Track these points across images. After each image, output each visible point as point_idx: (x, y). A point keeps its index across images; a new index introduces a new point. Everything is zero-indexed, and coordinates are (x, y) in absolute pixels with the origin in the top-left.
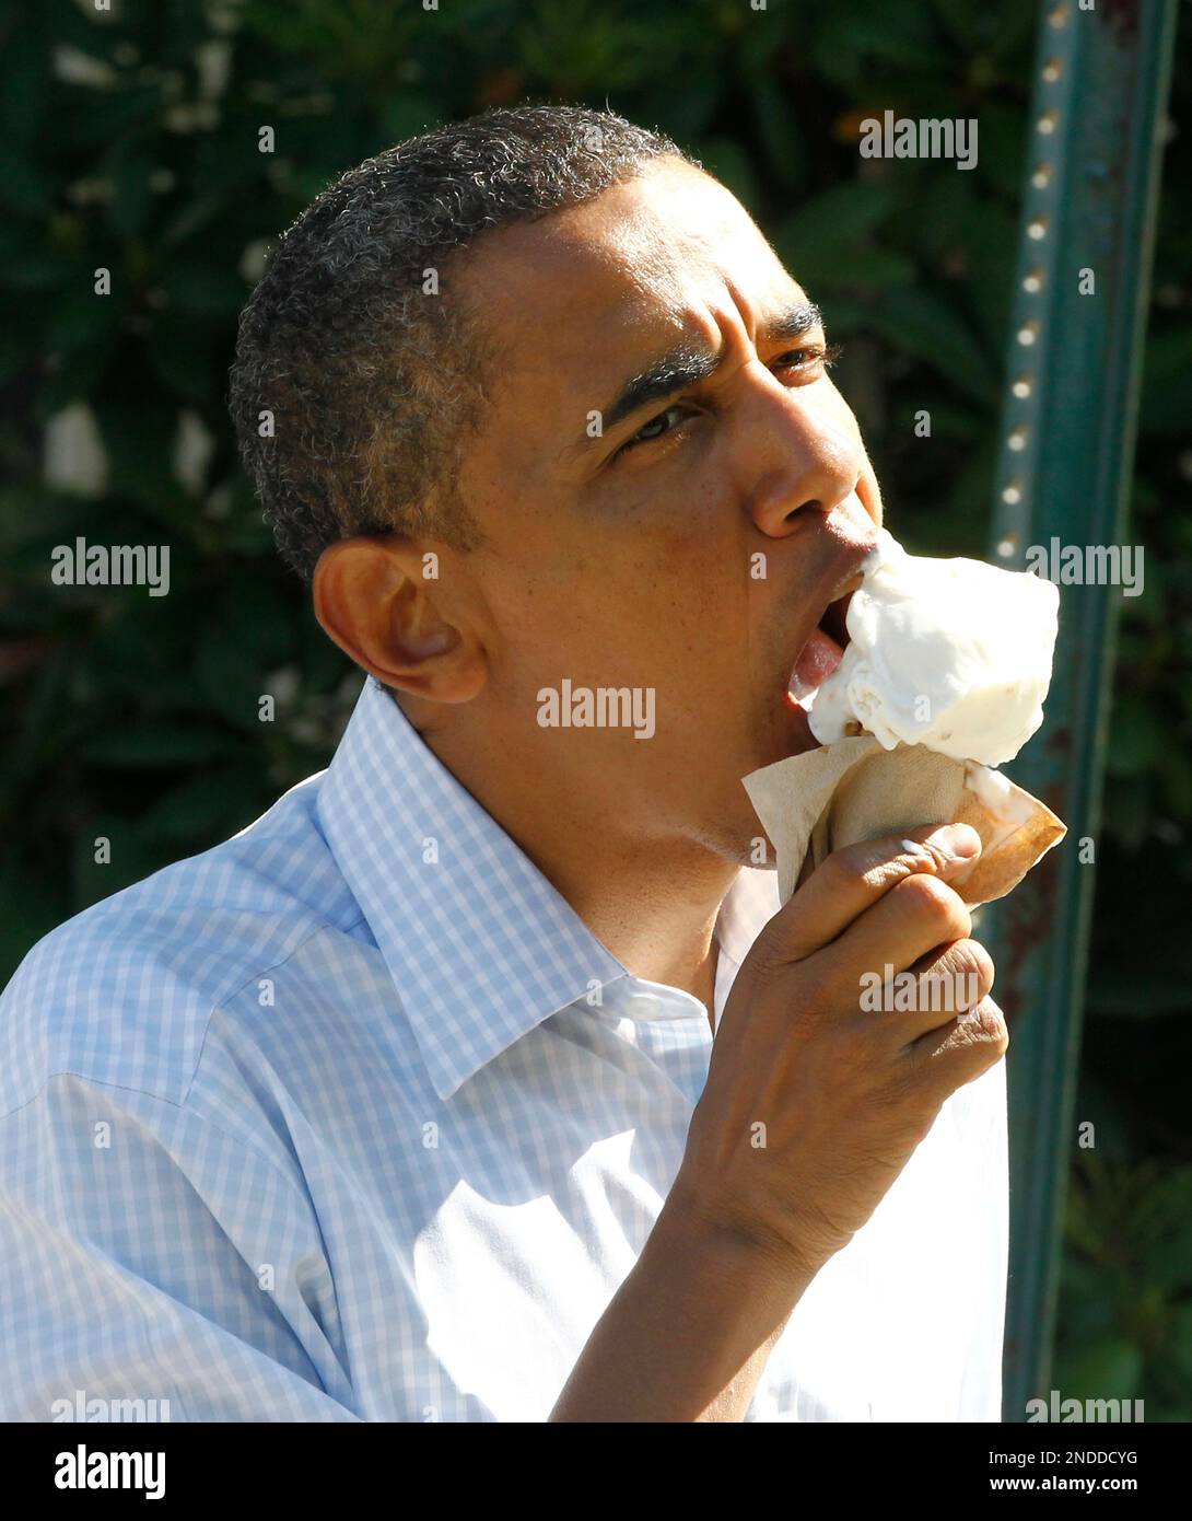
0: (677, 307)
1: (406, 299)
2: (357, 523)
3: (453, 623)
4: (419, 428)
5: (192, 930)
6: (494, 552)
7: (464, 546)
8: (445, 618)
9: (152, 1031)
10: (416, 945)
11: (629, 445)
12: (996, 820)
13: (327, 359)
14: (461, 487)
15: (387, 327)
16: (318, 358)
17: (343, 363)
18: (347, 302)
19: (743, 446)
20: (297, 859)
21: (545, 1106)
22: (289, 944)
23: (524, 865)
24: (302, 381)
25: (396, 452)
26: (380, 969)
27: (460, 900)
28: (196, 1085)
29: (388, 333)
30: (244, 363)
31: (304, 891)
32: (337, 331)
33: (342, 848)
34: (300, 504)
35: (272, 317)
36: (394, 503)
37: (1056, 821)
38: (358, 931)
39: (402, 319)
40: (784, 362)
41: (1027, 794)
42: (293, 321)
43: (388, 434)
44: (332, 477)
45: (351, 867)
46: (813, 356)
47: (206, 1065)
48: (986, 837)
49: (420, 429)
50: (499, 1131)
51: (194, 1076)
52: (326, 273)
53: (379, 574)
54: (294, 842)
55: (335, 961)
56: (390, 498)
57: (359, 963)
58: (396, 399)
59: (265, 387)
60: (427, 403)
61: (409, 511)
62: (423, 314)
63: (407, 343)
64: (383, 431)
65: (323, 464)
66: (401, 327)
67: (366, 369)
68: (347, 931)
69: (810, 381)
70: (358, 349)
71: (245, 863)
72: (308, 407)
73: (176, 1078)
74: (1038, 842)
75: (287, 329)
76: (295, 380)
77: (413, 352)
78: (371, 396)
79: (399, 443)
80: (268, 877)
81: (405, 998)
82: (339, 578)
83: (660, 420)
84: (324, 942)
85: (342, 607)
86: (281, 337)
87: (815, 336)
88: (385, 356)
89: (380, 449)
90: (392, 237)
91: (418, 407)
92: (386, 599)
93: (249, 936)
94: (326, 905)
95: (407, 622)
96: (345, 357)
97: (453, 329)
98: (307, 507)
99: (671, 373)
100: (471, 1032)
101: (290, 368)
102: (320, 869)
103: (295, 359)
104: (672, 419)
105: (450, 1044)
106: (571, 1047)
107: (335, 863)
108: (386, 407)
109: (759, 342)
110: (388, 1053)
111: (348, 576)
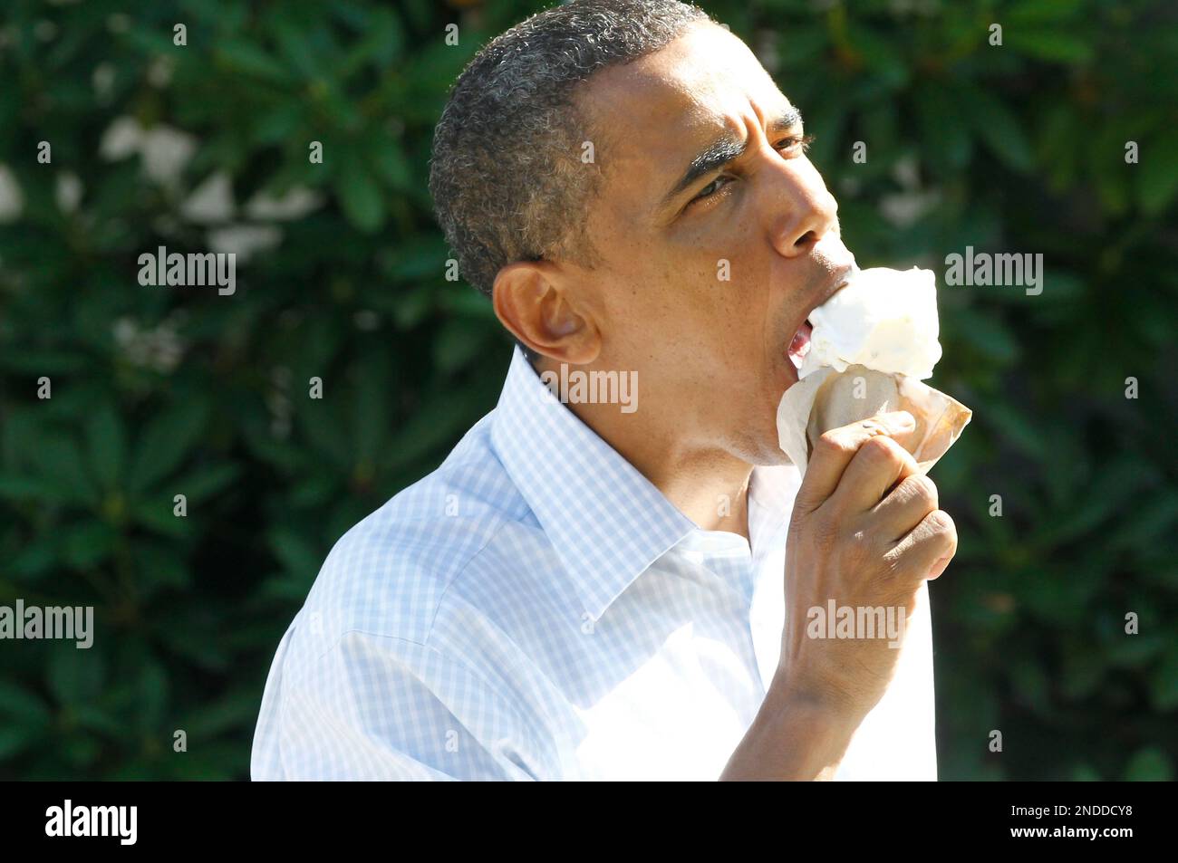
0: (720, 114)
1: (548, 114)
2: (519, 254)
3: (580, 314)
4: (559, 194)
5: (427, 534)
6: (610, 269)
7: (591, 267)
8: (575, 311)
9: (406, 599)
10: (566, 526)
11: (694, 201)
12: (926, 414)
13: (498, 154)
14: (589, 230)
15: (537, 132)
16: (492, 154)
17: (508, 156)
18: (509, 118)
19: (763, 198)
20: (484, 477)
21: (655, 616)
22: (488, 534)
23: (627, 467)
24: (482, 168)
25: (546, 209)
26: (545, 543)
27: (590, 495)
28: (433, 631)
29: (538, 136)
30: (438, 159)
31: (491, 498)
32: (504, 136)
33: (512, 467)
34: (481, 244)
35: (458, 129)
36: (544, 241)
37: (964, 409)
38: (527, 519)
39: (547, 128)
40: (781, 145)
42: (472, 130)
43: (540, 199)
44: (503, 227)
45: (519, 478)
46: (797, 141)
47: (440, 618)
49: (561, 196)
50: (629, 636)
51: (432, 626)
52: (493, 100)
53: (534, 283)
54: (481, 466)
55: (517, 541)
56: (542, 239)
57: (532, 540)
58: (545, 177)
59: (456, 172)
60: (565, 179)
61: (554, 246)
62: (561, 123)
63: (551, 142)
64: (536, 197)
65: (497, 219)
66: (546, 132)
67: (524, 159)
68: (521, 520)
69: (796, 157)
70: (518, 147)
71: (453, 484)
72: (487, 184)
73: (420, 627)
75: (470, 136)
76: (477, 168)
77: (555, 148)
78: (528, 176)
79: (547, 205)
80: (467, 491)
81: (563, 559)
82: (509, 287)
83: (713, 184)
84: (509, 530)
85: (510, 305)
86: (467, 142)
87: (797, 129)
88: (537, 151)
89: (535, 209)
90: (536, 77)
91: (559, 182)
92: (538, 300)
93: (463, 532)
94: (506, 504)
95: (550, 314)
96: (510, 152)
97: (581, 133)
98: (485, 247)
99: (718, 155)
100: (607, 576)
101: (474, 160)
102: (499, 483)
103: (476, 155)
104: (718, 185)
105: (595, 586)
106: (666, 575)
107: (508, 477)
108: (538, 182)
109: (768, 132)
110: (555, 595)
111: (515, 286)
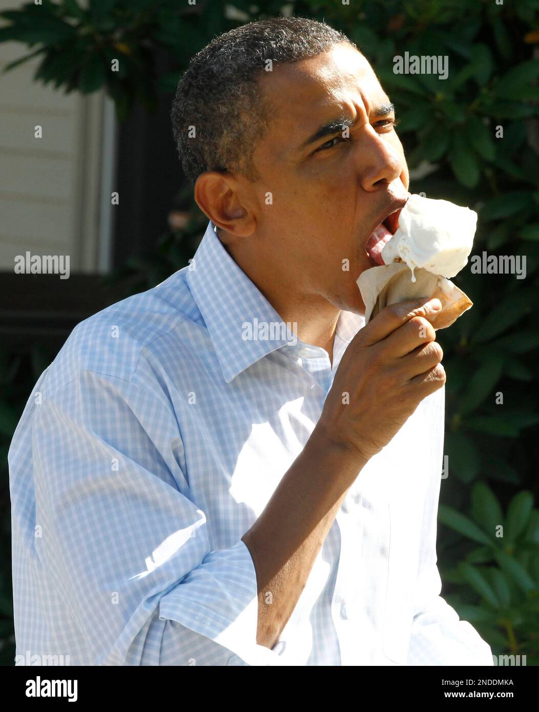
0: (341, 101)
1: (241, 85)
2: (214, 166)
3: (245, 207)
4: (240, 134)
5: (136, 319)
6: (264, 183)
7: (253, 180)
8: (242, 205)
9: (120, 354)
10: (220, 326)
11: (318, 150)
13: (209, 104)
14: (255, 159)
15: (233, 95)
16: (206, 103)
17: (215, 107)
18: (219, 84)
20: (177, 294)
21: (267, 388)
22: (173, 325)
23: (262, 298)
24: (199, 111)
25: (231, 142)
26: (207, 335)
27: (237, 310)
28: (135, 375)
29: (233, 98)
31: (180, 306)
32: (214, 94)
33: (195, 290)
36: (228, 160)
37: (469, 301)
38: (200, 321)
39: (239, 93)
40: (379, 123)
41: (459, 289)
42: (197, 87)
43: (229, 135)
44: (206, 148)
45: (198, 297)
46: (389, 122)
47: (139, 368)
48: (444, 304)
49: (241, 135)
50: (249, 397)
51: (135, 372)
52: (212, 72)
53: (220, 186)
54: (176, 289)
55: (190, 332)
56: (227, 159)
57: (198, 332)
58: (233, 122)
60: (245, 125)
61: (234, 164)
62: (247, 92)
63: (240, 102)
64: (227, 134)
65: (203, 142)
66: (238, 96)
67: (223, 110)
68: (195, 321)
69: (388, 132)
70: (221, 102)
71: (157, 296)
72: (200, 120)
73: (128, 372)
74: (462, 308)
75: (196, 91)
76: (196, 110)
77: (241, 106)
78: (224, 120)
79: (232, 139)
80: (166, 301)
81: (215, 345)
82: (204, 185)
83: (331, 141)
84: (186, 325)
85: (205, 196)
86: (193, 94)
87: (392, 115)
88: (231, 106)
89: (225, 140)
90: (239, 62)
91: (241, 127)
92: (221, 195)
93: (158, 322)
94: (188, 311)
95: (228, 204)
96: (216, 104)
97: (257, 99)
98: (196, 157)
99: (337, 125)
101: (195, 105)
102: (186, 298)
103: (197, 102)
104: (335, 141)
106: (277, 367)
107: (192, 296)
108: (229, 125)
109: (370, 117)
110: (208, 366)
111: (209, 185)
